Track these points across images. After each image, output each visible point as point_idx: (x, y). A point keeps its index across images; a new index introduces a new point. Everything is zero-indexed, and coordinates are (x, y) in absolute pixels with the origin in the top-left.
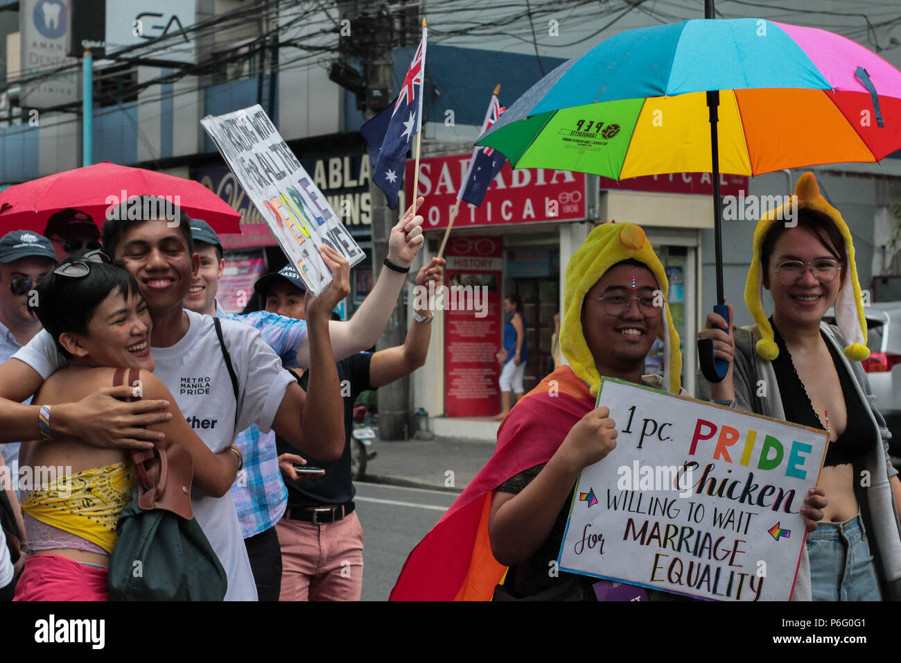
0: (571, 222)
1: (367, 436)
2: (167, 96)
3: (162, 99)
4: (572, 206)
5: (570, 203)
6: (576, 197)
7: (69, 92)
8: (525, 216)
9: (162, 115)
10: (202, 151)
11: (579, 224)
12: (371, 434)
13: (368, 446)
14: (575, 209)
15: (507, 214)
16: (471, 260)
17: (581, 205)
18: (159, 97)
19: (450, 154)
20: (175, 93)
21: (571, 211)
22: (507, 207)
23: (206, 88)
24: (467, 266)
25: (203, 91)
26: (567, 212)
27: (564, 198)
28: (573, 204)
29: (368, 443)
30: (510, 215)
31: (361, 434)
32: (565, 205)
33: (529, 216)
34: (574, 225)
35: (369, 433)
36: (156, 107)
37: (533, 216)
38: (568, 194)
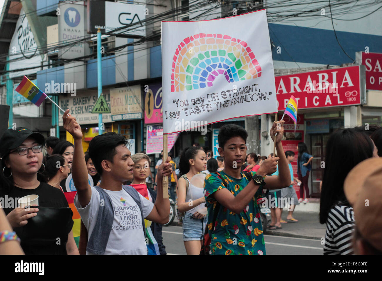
0: (350, 106)
1: (267, 212)
2: (131, 52)
3: (128, 54)
4: (352, 98)
5: (351, 96)
6: (354, 93)
7: (80, 51)
8: (326, 104)
9: (128, 61)
10: (149, 77)
11: (354, 107)
12: (269, 211)
13: (268, 217)
14: (354, 99)
15: (316, 103)
16: (290, 126)
17: (358, 97)
18: (127, 53)
19: (282, 75)
20: (135, 51)
21: (352, 101)
22: (316, 99)
23: (150, 48)
24: (288, 128)
25: (149, 49)
26: (350, 101)
27: (348, 94)
28: (353, 97)
29: (268, 215)
30: (318, 103)
31: (264, 211)
32: (349, 98)
33: (328, 104)
34: (352, 107)
35: (267, 210)
36: (125, 58)
37: (331, 103)
38: (350, 93)
